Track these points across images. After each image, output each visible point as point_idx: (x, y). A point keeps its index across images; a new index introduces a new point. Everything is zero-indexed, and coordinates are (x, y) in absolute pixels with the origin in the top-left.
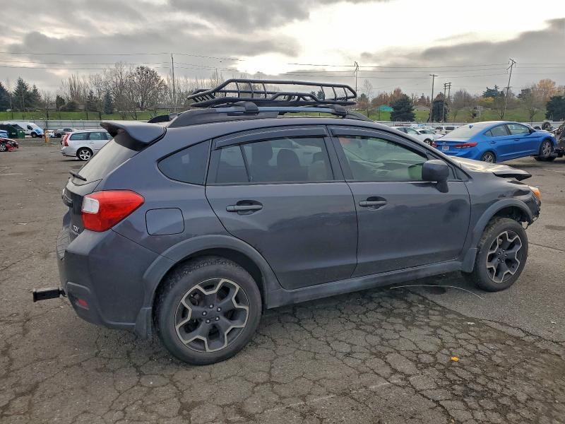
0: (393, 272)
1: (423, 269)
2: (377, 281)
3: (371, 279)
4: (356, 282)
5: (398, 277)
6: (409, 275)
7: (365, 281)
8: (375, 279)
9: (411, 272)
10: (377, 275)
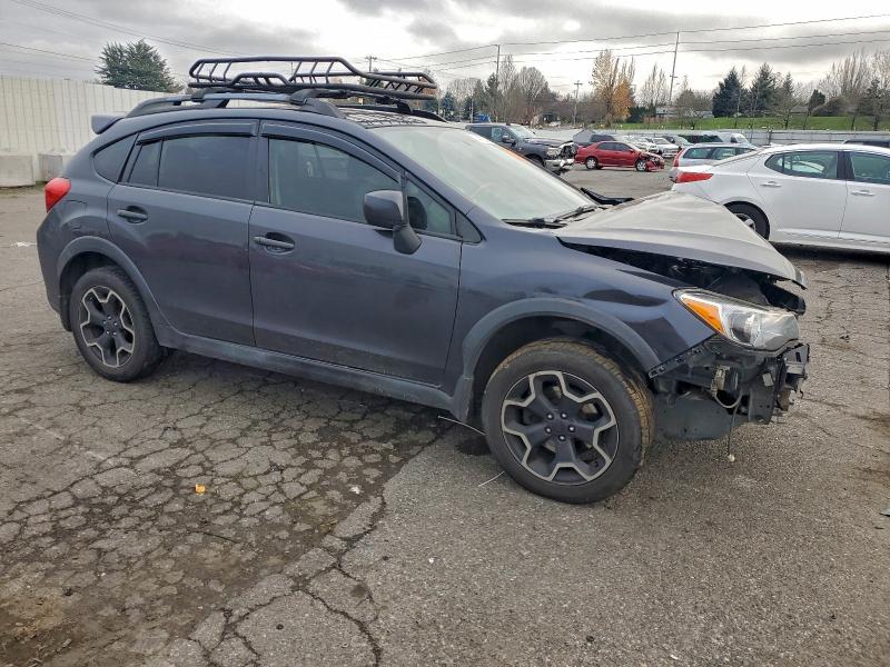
0: (317, 363)
1: (369, 378)
2: (289, 366)
3: (282, 360)
4: (259, 356)
5: (325, 374)
6: (342, 378)
7: (273, 359)
8: (288, 361)
9: (345, 373)
10: (291, 358)
